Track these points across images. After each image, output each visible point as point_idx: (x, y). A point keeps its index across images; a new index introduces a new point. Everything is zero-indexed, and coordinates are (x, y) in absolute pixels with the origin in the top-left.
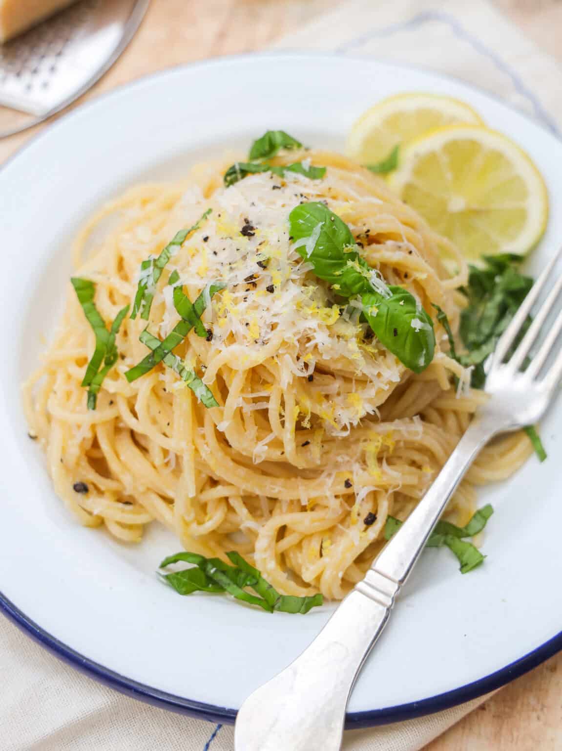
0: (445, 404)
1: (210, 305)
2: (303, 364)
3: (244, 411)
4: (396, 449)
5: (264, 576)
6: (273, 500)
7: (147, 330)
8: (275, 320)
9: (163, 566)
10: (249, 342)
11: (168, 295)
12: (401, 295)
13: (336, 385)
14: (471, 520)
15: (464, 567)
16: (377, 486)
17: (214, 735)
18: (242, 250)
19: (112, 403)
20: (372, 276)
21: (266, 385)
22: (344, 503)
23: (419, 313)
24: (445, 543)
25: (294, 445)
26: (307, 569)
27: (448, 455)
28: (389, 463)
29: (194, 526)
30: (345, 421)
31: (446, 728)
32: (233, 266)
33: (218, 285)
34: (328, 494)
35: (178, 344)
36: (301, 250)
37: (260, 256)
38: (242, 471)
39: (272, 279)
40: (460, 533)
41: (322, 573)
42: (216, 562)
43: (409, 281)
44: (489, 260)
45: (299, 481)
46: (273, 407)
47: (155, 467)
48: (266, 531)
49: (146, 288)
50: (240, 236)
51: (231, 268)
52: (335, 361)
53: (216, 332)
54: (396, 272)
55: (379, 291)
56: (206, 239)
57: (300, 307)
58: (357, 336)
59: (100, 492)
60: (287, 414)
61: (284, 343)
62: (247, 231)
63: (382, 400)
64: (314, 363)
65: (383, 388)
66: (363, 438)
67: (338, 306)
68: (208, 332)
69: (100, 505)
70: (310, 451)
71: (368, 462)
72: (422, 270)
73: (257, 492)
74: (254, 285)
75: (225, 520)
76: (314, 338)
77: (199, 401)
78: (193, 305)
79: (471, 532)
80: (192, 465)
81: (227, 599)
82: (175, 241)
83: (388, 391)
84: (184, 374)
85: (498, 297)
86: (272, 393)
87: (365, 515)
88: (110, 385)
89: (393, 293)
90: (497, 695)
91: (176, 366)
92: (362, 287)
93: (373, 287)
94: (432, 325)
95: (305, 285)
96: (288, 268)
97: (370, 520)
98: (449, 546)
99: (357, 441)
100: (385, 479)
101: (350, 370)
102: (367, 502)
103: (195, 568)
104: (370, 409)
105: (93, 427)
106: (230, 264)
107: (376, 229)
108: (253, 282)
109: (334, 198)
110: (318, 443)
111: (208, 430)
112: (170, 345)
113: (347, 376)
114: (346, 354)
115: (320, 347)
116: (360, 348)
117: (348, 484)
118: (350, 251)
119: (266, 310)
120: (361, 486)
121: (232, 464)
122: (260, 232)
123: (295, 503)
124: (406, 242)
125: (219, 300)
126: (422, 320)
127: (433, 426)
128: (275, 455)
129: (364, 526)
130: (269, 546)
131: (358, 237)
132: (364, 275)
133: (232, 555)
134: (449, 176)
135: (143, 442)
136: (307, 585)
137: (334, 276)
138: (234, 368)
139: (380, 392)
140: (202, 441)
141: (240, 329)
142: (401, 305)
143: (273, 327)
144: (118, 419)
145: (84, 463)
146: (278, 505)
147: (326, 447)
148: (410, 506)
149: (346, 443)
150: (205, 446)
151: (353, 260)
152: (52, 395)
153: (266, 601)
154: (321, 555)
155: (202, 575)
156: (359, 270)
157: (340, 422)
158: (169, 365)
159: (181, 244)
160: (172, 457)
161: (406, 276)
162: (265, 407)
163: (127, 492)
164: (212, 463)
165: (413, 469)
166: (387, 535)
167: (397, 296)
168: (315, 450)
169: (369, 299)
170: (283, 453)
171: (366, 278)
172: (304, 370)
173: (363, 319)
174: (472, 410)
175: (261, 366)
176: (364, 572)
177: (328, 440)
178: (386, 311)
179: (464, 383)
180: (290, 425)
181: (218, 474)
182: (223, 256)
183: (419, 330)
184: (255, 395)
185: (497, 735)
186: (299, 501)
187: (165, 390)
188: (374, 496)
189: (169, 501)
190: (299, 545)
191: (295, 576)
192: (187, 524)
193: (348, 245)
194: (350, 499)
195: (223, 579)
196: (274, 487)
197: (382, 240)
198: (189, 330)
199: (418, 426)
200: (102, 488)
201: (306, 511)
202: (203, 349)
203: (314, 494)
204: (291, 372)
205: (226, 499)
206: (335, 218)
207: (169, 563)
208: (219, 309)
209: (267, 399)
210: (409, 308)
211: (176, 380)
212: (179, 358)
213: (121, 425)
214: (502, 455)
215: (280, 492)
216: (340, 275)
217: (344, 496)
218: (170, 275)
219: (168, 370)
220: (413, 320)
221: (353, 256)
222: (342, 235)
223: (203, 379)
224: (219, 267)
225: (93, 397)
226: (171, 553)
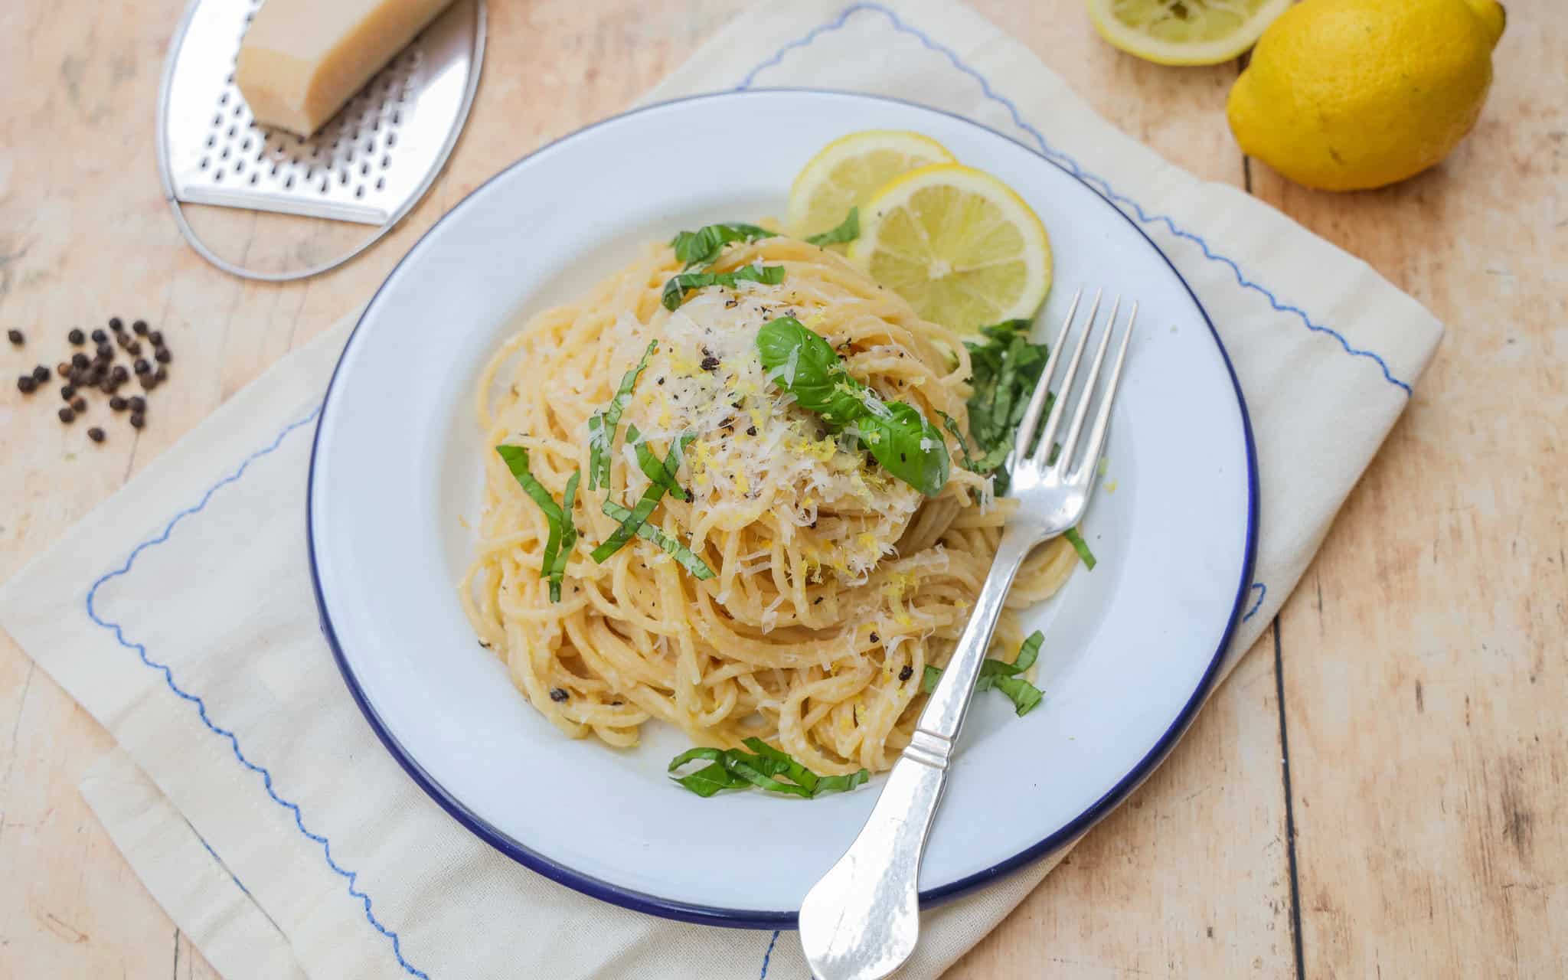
0: (967, 522)
1: (683, 461)
2: (803, 512)
3: (745, 576)
4: (921, 588)
5: (796, 759)
6: (789, 671)
7: (610, 499)
8: (765, 467)
9: (672, 769)
10: (738, 497)
11: (630, 454)
12: (903, 412)
13: (844, 527)
14: (1020, 653)
15: (1020, 709)
16: (907, 634)
17: (772, 945)
18: (708, 389)
19: (577, 589)
20: (865, 395)
21: (763, 542)
22: (872, 659)
23: (926, 429)
24: (995, 685)
25: (806, 605)
26: (843, 743)
27: (982, 583)
28: (917, 605)
29: (703, 716)
30: (861, 567)
31: (1029, 890)
32: (700, 409)
33: (688, 436)
34: (853, 653)
35: (652, 510)
36: (779, 380)
37: (734, 395)
38: (750, 643)
39: (751, 420)
40: (1011, 670)
41: (861, 744)
42: (734, 753)
43: (904, 389)
44: (989, 332)
45: (816, 643)
46: (777, 566)
47: (642, 656)
48: (787, 708)
49: (601, 451)
50: (701, 372)
51: (698, 412)
52: (838, 501)
53: (697, 491)
54: (889, 380)
55: (876, 413)
56: (661, 382)
57: (789, 445)
58: (859, 468)
59: (581, 696)
60: (793, 572)
61: (778, 492)
62: (709, 364)
63: (899, 536)
64: (816, 508)
65: (897, 521)
66: (883, 582)
67: (832, 436)
68: (686, 492)
69: (587, 711)
70: (825, 607)
71: (892, 609)
72: (919, 374)
73: (771, 664)
74: (731, 428)
75: (738, 704)
76: (812, 481)
77: (689, 574)
78: (664, 464)
79: (1022, 666)
80: (692, 647)
81: (755, 793)
82: (623, 388)
83: (903, 522)
84: (666, 545)
85: (1009, 378)
86: (773, 549)
87: (899, 670)
88: (574, 570)
89: (893, 412)
90: (1080, 844)
91: (654, 537)
92: (857, 411)
93: (869, 408)
94: (941, 438)
95: (789, 419)
96: (768, 403)
97: (906, 674)
98: (1000, 687)
99: (877, 586)
100: (915, 624)
101: (857, 508)
102: (899, 655)
103: (714, 764)
104: (887, 548)
105: (561, 622)
106: (696, 407)
107: (856, 333)
108: (729, 426)
109: (799, 304)
110: (832, 597)
111: (703, 603)
112: (642, 515)
113: (853, 514)
114: (850, 492)
115: (821, 489)
116: (865, 481)
117: (874, 638)
118: (837, 372)
119: (751, 457)
120: (890, 638)
121: (737, 638)
122: (726, 366)
123: (815, 669)
124: (895, 344)
125: (692, 453)
126: (930, 437)
127: (958, 552)
128: (787, 619)
129: (901, 682)
130: (795, 724)
131: (838, 349)
132: (856, 397)
133: (751, 742)
134: (924, 236)
135: (620, 629)
136: (844, 761)
137: (822, 404)
138: (726, 530)
139: (894, 526)
140: (699, 618)
141: (724, 483)
142: (905, 425)
143: (763, 475)
144: (588, 607)
145: (558, 665)
146: (795, 675)
147: (843, 600)
148: (947, 650)
149: (863, 591)
150: (703, 622)
151: (841, 382)
152: (501, 591)
153: (803, 787)
154: (856, 724)
155: (722, 770)
156: (849, 392)
157: (854, 569)
158: (646, 536)
159: (632, 392)
160: (662, 641)
161: (901, 384)
162: (767, 568)
163: (616, 690)
164: (713, 641)
165: (945, 606)
166: (927, 689)
167: (898, 415)
168: (831, 605)
169: (866, 424)
170: (795, 616)
171: (859, 399)
172: (806, 518)
173: (862, 445)
174: (1001, 523)
175: (758, 523)
176: (910, 734)
177: (844, 591)
178: (888, 433)
179: (987, 496)
180: (799, 583)
181: (722, 651)
182: (685, 400)
183: (930, 449)
184: (752, 557)
185: (1087, 888)
186: (820, 667)
187: (644, 566)
188: (906, 645)
189: (668, 693)
190: (828, 717)
191: (829, 752)
192: (694, 715)
193: (832, 365)
194: (879, 654)
195: (747, 771)
196: (788, 656)
197: (866, 346)
198: (663, 493)
199: (942, 556)
200: (584, 691)
201: (830, 676)
202: (682, 511)
203: (837, 656)
204: (793, 524)
205: (735, 679)
206: (811, 336)
207: (681, 764)
208: (695, 463)
209: (768, 558)
210: (914, 426)
211: (656, 553)
212: (656, 528)
213: (592, 613)
214: (1043, 570)
215: (796, 660)
216: (829, 402)
217: (870, 652)
218: (626, 431)
219: (645, 543)
220: (921, 442)
221: (840, 377)
222: (823, 354)
223: (691, 548)
224: (683, 413)
225: (555, 587)
226: (679, 752)
